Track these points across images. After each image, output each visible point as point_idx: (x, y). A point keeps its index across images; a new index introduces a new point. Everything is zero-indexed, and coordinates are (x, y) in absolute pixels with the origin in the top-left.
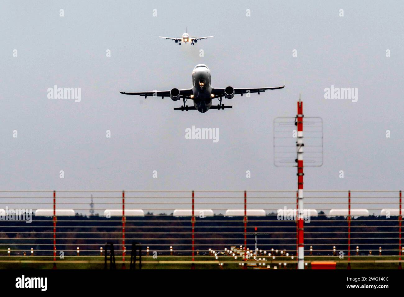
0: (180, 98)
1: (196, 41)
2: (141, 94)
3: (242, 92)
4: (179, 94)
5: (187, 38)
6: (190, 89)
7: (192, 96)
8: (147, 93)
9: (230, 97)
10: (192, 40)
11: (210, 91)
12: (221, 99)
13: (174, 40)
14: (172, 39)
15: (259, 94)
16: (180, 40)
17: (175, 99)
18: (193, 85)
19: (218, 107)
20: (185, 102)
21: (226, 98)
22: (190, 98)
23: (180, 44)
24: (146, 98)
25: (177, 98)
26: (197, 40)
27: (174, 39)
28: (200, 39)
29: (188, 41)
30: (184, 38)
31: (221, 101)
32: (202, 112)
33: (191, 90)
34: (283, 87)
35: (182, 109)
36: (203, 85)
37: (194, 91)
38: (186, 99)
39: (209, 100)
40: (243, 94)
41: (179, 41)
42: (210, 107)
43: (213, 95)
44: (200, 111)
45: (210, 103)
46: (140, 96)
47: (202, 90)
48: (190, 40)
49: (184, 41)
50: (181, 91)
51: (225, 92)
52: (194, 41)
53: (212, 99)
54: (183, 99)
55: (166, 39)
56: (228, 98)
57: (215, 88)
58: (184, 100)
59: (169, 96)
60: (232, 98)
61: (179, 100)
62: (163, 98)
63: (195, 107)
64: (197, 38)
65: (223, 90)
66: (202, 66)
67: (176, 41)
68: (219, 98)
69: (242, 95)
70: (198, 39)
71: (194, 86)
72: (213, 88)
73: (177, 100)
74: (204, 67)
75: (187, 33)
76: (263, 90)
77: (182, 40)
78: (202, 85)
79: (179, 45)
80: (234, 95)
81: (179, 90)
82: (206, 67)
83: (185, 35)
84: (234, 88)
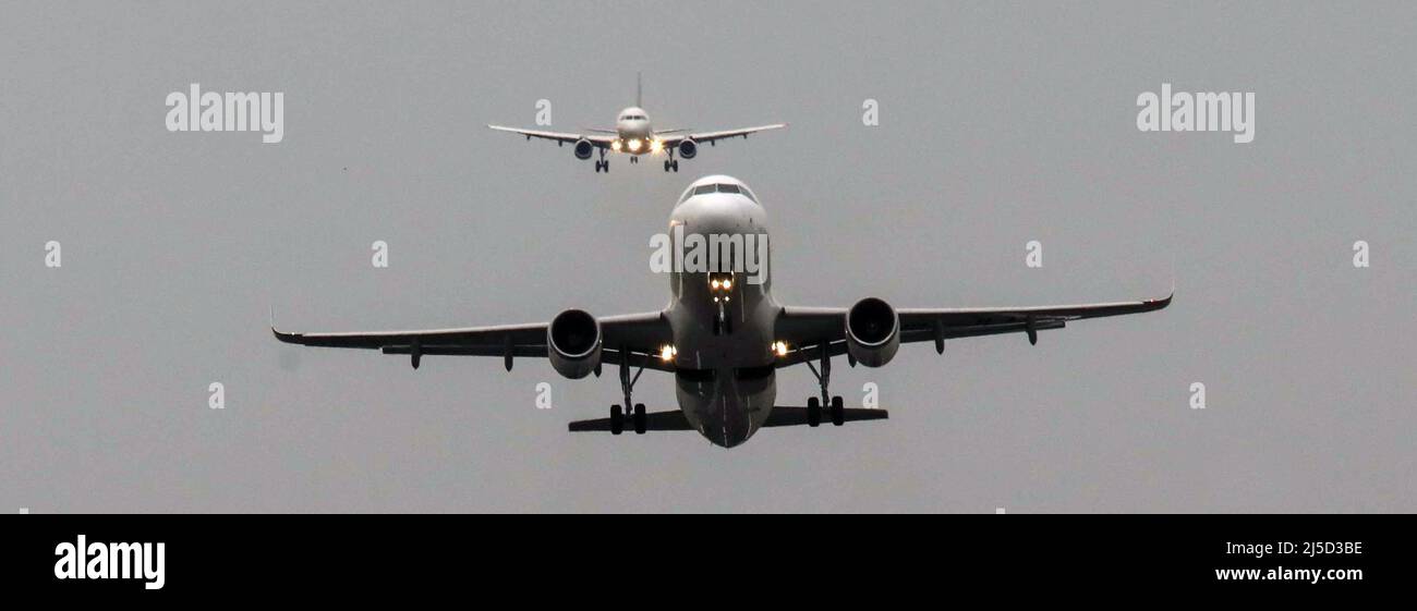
0: (603, 365)
1: (688, 149)
2: (391, 344)
3: (935, 328)
4: (598, 340)
5: (643, 135)
6: (656, 314)
7: (668, 353)
8: (423, 336)
9: (876, 360)
10: (670, 145)
11: (768, 322)
12: (826, 366)
13: (572, 148)
14: (561, 140)
15: (1033, 340)
16: (604, 145)
17: (573, 371)
18: (670, 293)
19: (813, 414)
20: (627, 388)
21: (852, 363)
22: (658, 365)
23: (603, 166)
24: (416, 364)
25: (589, 360)
26: (697, 145)
27: (573, 141)
28: (712, 140)
29: (645, 149)
30: (626, 136)
31: (824, 380)
32: (721, 444)
33: (663, 319)
34: (1160, 305)
35: (617, 422)
36: (726, 293)
37: (677, 326)
38: (633, 370)
39: (761, 372)
40: (946, 341)
41: (596, 150)
42: (765, 413)
43: (781, 349)
44: (714, 435)
45: (767, 392)
46: (385, 352)
47: (722, 315)
48: (657, 146)
49: (625, 149)
50: (609, 327)
51: (849, 330)
52: (676, 150)
53: (778, 371)
54: (617, 368)
55: (529, 136)
56: (864, 363)
57: (793, 308)
58: (624, 374)
59: (543, 353)
60: (888, 359)
61: (598, 373)
62: (509, 366)
63: (689, 415)
64: (695, 136)
65: (839, 318)
66: (724, 188)
67: (583, 150)
68: (817, 364)
69: (940, 349)
70: (699, 140)
71: (680, 296)
72: (780, 306)
73: (584, 374)
74: (733, 189)
75: (639, 106)
76: (1055, 318)
77: (617, 146)
78: (721, 292)
79: (598, 170)
80: (898, 346)
81: (600, 319)
82: (746, 193)
83: (631, 115)
84: (897, 310)
